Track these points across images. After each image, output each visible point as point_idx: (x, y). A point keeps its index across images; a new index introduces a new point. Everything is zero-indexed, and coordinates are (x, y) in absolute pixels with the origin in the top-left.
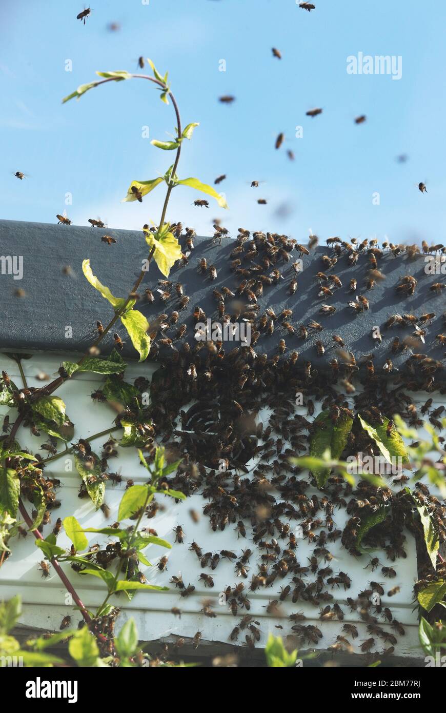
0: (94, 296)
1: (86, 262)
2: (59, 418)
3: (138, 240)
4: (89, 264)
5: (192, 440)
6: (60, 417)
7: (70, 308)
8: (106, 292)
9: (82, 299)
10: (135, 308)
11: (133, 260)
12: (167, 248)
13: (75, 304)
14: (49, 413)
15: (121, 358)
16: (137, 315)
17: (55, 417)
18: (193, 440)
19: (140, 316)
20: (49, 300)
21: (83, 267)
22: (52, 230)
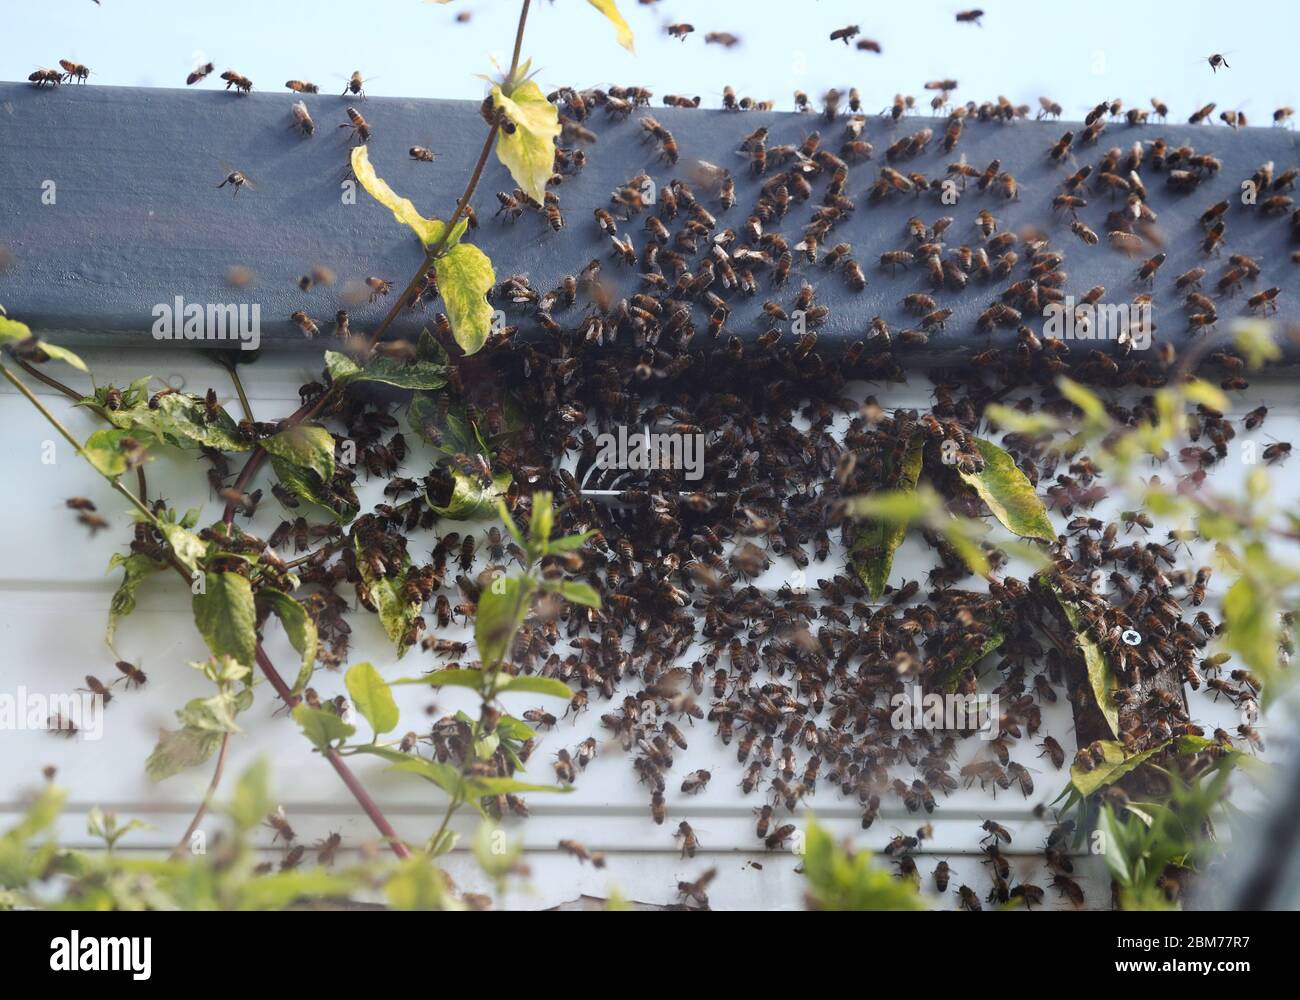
0: (376, 227)
1: (358, 152)
2: (323, 463)
3: (460, 116)
4: (366, 155)
5: (609, 511)
6: (324, 460)
7: (330, 254)
8: (405, 211)
9: (353, 234)
10: (466, 238)
11: (451, 156)
12: (528, 112)
13: (340, 244)
14: (301, 454)
15: (441, 349)
16: (471, 254)
17: (314, 462)
18: (612, 510)
19: (477, 257)
20: (287, 239)
21: (353, 163)
22: (282, 103)
